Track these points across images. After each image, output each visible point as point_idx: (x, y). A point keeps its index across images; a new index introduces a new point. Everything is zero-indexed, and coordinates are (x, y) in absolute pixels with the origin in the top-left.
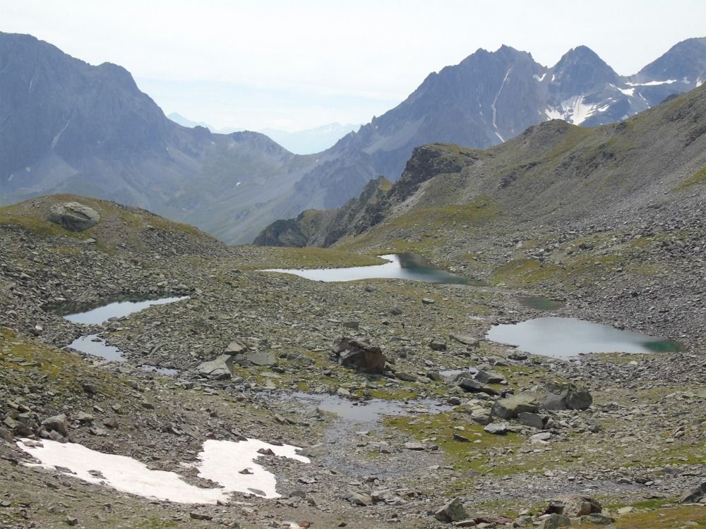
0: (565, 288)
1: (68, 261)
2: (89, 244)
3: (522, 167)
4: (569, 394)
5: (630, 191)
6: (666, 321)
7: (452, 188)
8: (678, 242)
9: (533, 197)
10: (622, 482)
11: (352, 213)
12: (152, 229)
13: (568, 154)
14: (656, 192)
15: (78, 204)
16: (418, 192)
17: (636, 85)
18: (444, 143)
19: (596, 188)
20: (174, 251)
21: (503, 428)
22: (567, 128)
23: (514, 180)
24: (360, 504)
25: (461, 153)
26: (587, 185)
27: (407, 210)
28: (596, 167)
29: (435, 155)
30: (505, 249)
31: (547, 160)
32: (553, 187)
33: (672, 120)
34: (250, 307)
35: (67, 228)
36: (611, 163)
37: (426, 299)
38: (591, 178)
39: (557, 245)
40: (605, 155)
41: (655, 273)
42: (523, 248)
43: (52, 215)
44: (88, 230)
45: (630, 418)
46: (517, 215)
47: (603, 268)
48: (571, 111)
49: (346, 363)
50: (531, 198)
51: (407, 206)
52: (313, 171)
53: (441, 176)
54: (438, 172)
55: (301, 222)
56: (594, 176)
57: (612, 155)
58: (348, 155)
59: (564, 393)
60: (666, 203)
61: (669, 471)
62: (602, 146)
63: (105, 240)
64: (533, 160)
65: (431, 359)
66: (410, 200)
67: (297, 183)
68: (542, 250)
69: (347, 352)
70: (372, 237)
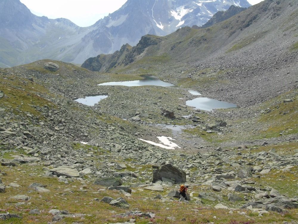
0: (201, 88)
1: (72, 86)
2: (58, 76)
3: (177, 43)
4: (221, 123)
5: (212, 52)
6: (232, 98)
7: (155, 50)
8: (232, 72)
9: (181, 53)
10: (248, 143)
11: (118, 56)
12: (75, 70)
13: (191, 39)
14: (220, 53)
15: (52, 63)
16: (144, 52)
17: (202, 2)
18: (151, 34)
19: (201, 51)
20: (83, 77)
21: (211, 131)
22: (190, 30)
23: (175, 47)
24: (199, 148)
25: (157, 38)
26: (198, 50)
27: (141, 58)
28: (201, 43)
29: (149, 39)
30: (178, 74)
31: (185, 41)
32: (187, 50)
33: (224, 28)
34: (127, 99)
35: (50, 71)
36: (205, 42)
37: (165, 93)
38: (199, 47)
39: (194, 73)
40: (203, 39)
41: (227, 83)
42: (184, 73)
43: (45, 66)
44: (57, 71)
45: (237, 128)
46: (176, 59)
47: (212, 82)
48: (180, 11)
49: (166, 116)
50: (180, 54)
51: (141, 56)
52: (88, 34)
53: (151, 46)
54: (150, 45)
55: (99, 59)
56: (200, 46)
57: (206, 40)
58: (101, 28)
59: (220, 123)
60: (224, 57)
61: (256, 141)
62: (202, 37)
63: (62, 74)
64: (180, 40)
65: (179, 113)
66: (142, 54)
67: (82, 38)
68: (190, 74)
69: (166, 113)
70: (131, 67)
